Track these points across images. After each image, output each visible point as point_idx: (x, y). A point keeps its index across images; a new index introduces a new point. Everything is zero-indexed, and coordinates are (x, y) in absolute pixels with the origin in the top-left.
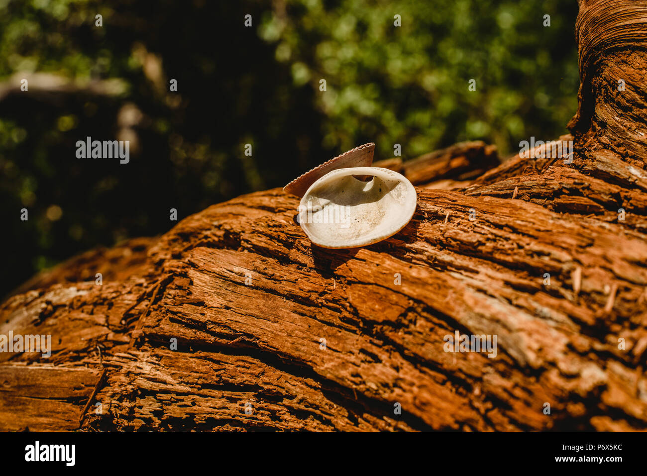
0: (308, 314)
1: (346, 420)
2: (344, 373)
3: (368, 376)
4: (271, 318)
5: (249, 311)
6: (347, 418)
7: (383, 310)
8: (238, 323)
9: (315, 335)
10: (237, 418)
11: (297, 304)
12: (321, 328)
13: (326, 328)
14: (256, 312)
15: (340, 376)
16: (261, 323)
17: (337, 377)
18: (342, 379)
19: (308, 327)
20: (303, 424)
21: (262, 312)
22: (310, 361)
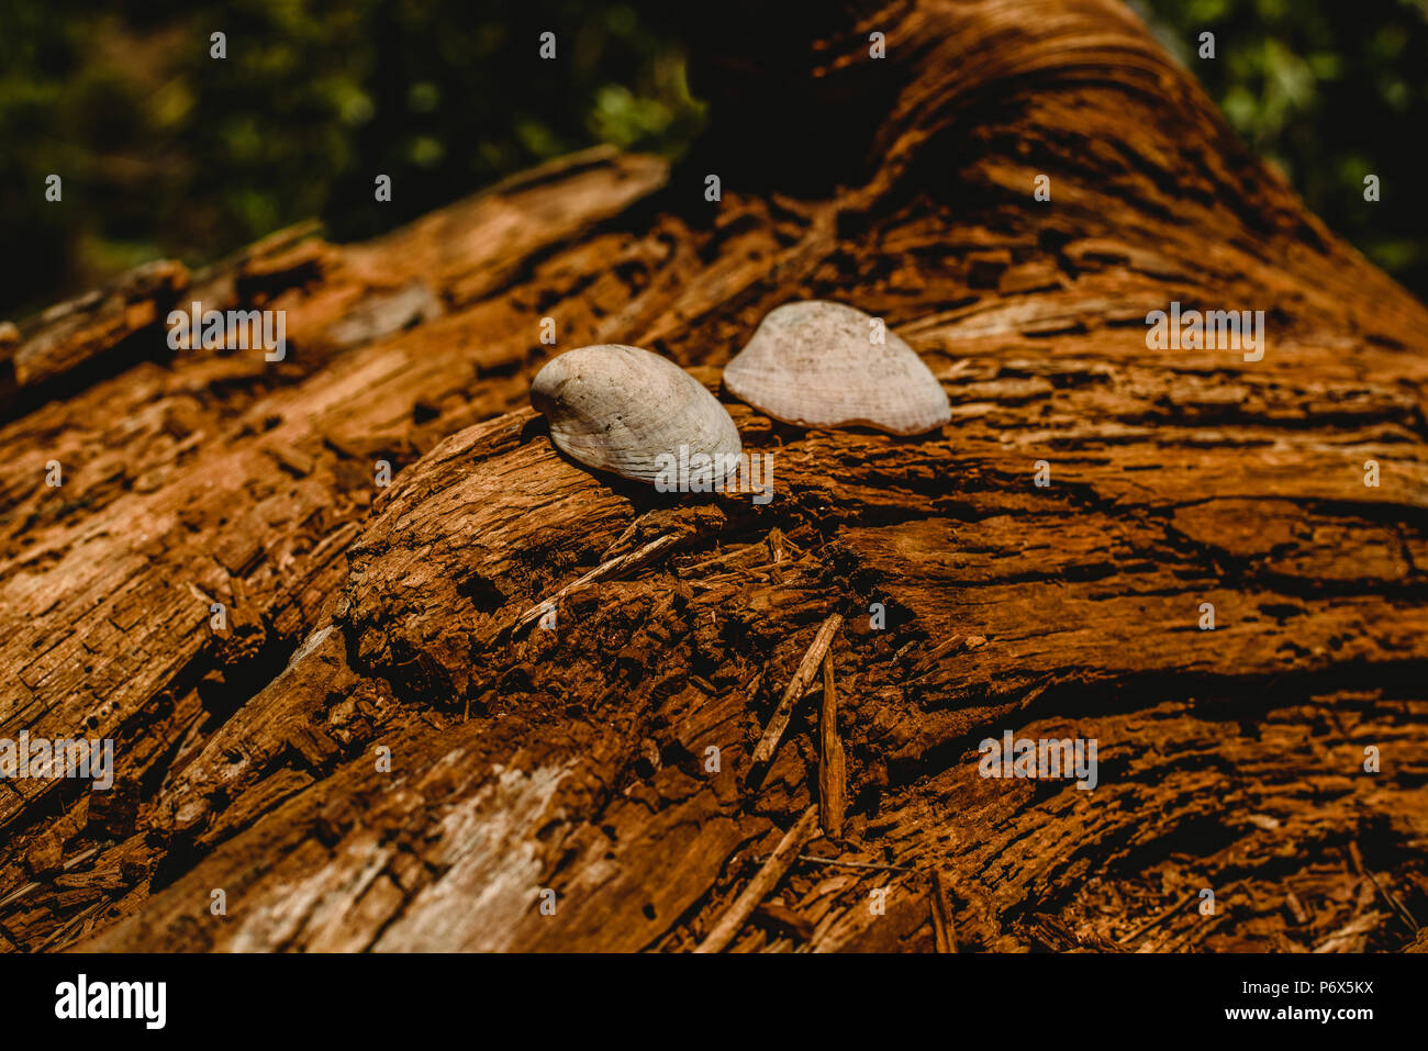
0: (1115, 591)
1: (1239, 740)
2: (1267, 653)
3: (1307, 638)
4: (1067, 625)
5: (1027, 630)
6: (1241, 735)
7: (1259, 533)
8: (1038, 657)
9: (1160, 621)
10: (1084, 842)
11: (1085, 584)
12: (1161, 605)
13: (1168, 601)
14: (1035, 626)
15: (1263, 661)
16: (1062, 639)
17: (1259, 665)
18: (1269, 663)
19: (1139, 613)
20: (1172, 788)
21: (1043, 621)
22: (1194, 664)
